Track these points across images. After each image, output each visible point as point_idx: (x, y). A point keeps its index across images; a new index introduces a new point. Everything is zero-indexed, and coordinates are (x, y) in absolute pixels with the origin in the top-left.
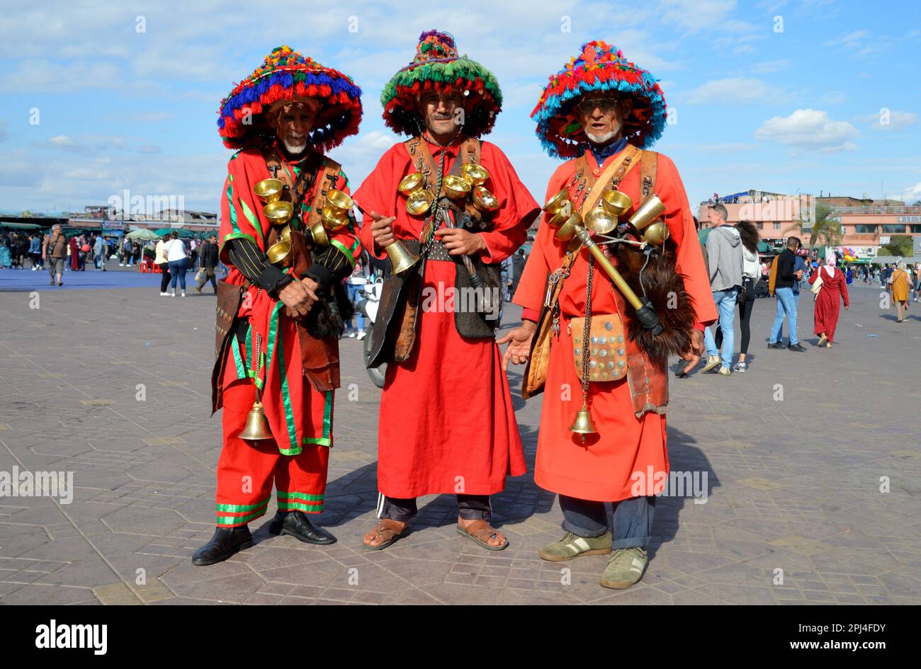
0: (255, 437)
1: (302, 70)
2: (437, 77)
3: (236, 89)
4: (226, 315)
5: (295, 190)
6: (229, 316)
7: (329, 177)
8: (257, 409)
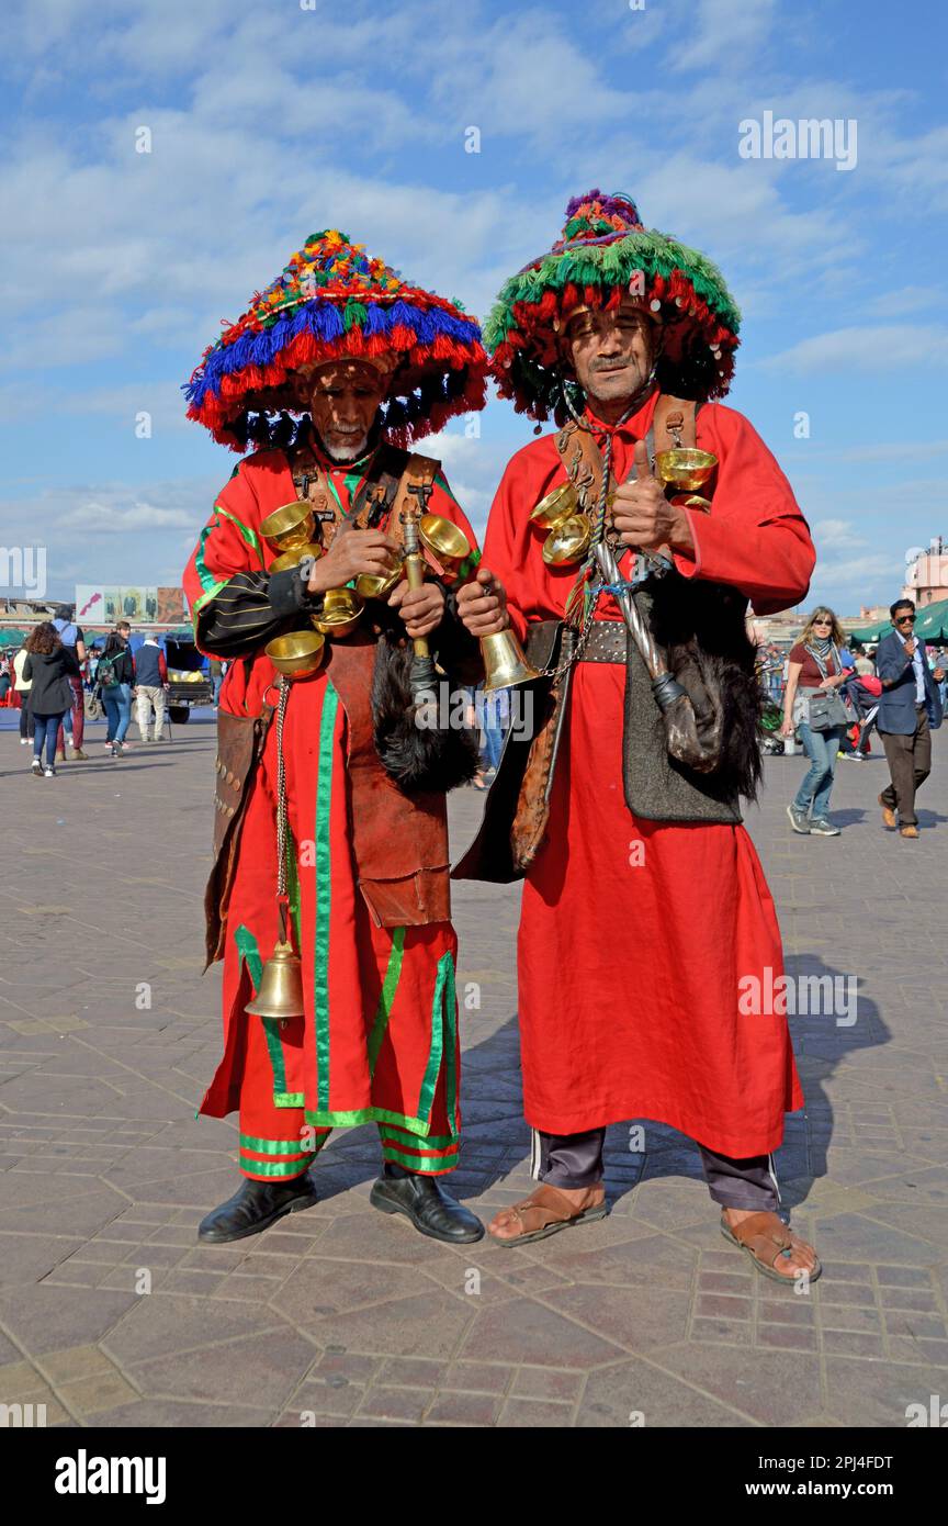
0: (280, 1011)
1: (358, 296)
2: (589, 277)
3: (229, 332)
4: (231, 776)
5: (352, 522)
6: (235, 778)
7: (412, 489)
8: (281, 956)
